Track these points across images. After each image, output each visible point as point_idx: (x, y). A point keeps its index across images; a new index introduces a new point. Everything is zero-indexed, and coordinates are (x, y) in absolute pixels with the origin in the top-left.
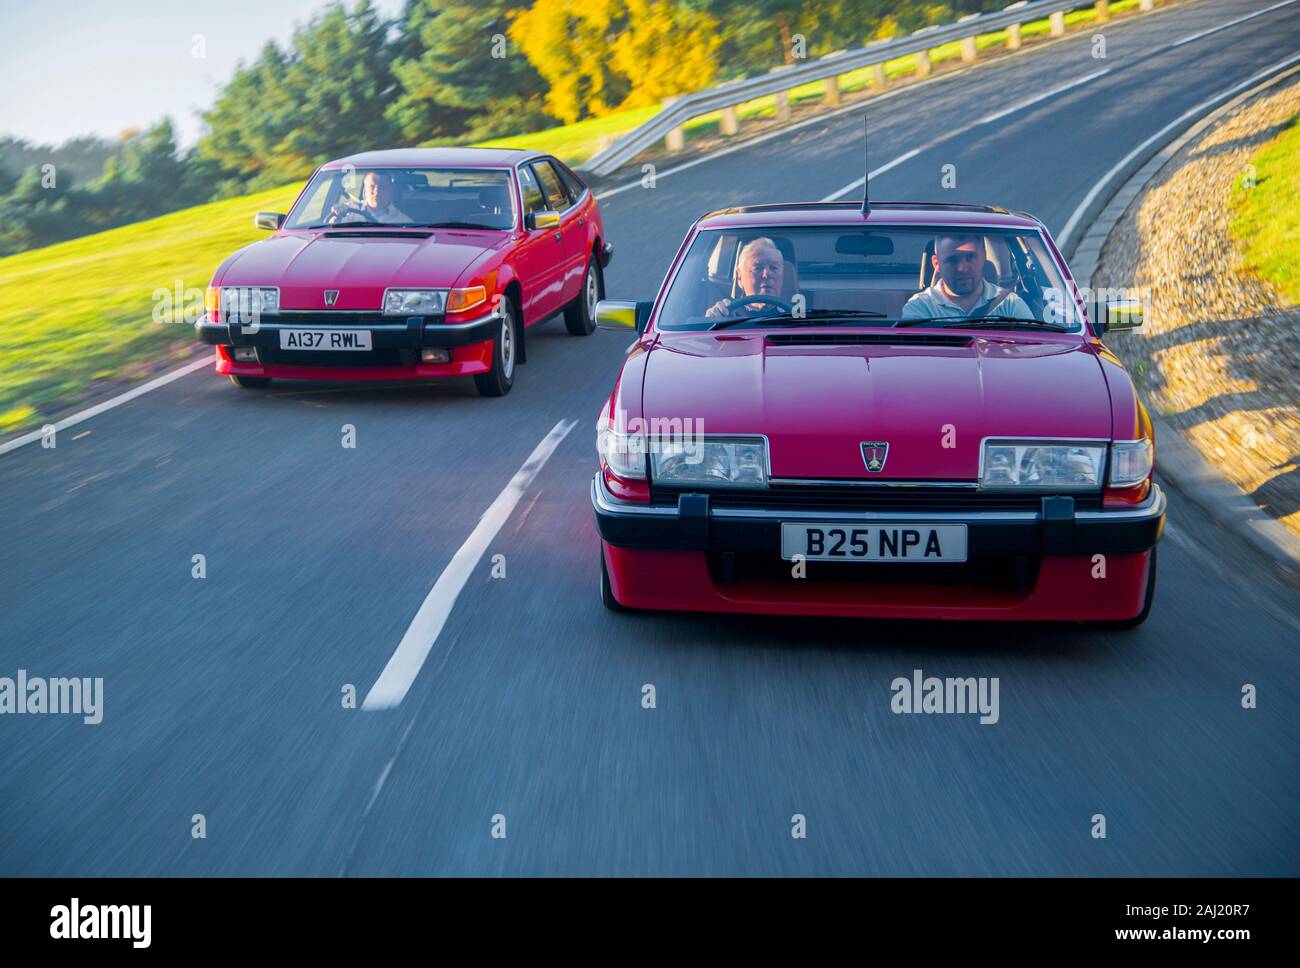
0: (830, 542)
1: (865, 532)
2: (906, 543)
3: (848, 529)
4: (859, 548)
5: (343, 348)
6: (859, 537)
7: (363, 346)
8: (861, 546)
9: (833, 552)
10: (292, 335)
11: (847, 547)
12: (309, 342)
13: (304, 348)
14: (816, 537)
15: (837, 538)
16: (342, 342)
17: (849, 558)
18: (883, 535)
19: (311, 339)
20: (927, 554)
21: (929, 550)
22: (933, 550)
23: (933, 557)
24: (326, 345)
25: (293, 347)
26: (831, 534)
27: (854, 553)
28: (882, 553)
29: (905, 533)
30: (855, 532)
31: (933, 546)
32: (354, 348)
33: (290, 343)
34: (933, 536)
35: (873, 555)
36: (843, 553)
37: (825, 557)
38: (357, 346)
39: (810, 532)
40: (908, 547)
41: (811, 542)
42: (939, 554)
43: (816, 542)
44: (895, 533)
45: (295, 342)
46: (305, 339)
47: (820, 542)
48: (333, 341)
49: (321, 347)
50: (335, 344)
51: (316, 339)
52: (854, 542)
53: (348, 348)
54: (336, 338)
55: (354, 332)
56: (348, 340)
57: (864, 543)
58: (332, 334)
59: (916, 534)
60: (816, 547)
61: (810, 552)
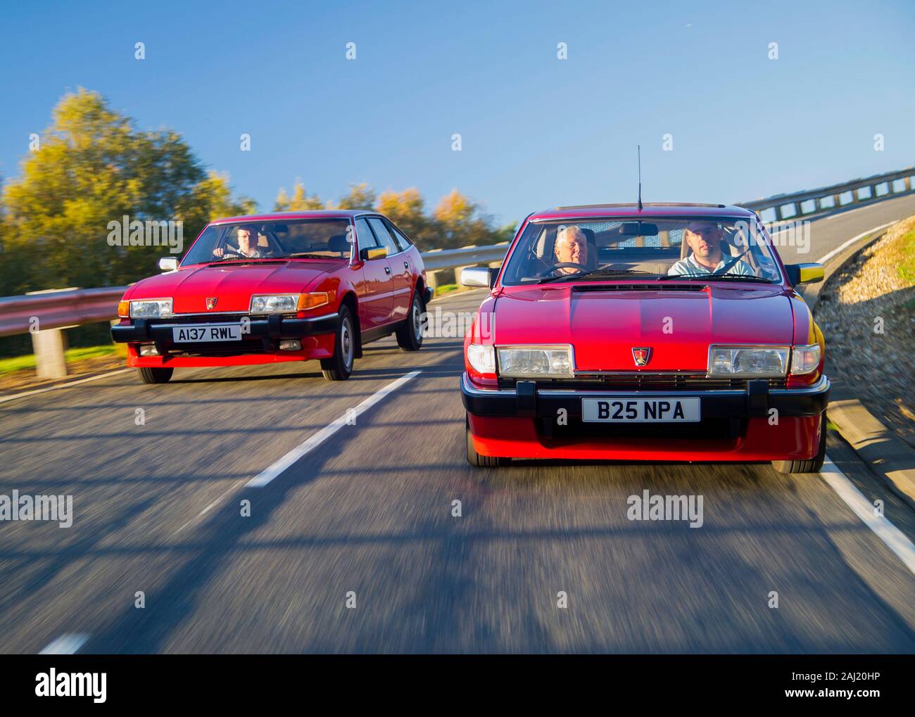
0: (613, 410)
1: (635, 403)
2: (661, 410)
3: (624, 402)
4: (632, 414)
5: (220, 340)
6: (632, 407)
7: (235, 337)
8: (633, 412)
9: (615, 416)
10: (182, 331)
11: (624, 414)
12: (195, 336)
13: (191, 341)
14: (604, 407)
15: (618, 407)
16: (219, 335)
17: (625, 420)
18: (647, 405)
19: (196, 334)
20: (675, 417)
21: (676, 414)
22: (679, 414)
23: (679, 419)
24: (207, 338)
25: (183, 340)
26: (614, 404)
27: (628, 417)
28: (646, 417)
29: (661, 404)
30: (629, 404)
31: (679, 412)
32: (228, 339)
33: (181, 337)
34: (679, 406)
35: (640, 418)
36: (622, 417)
37: (610, 420)
38: (230, 337)
39: (600, 404)
40: (663, 412)
41: (601, 410)
42: (683, 417)
44: (654, 403)
45: (184, 337)
46: (192, 334)
47: (607, 410)
48: (213, 335)
49: (203, 340)
51: (200, 333)
52: (628, 410)
53: (224, 339)
54: (215, 332)
55: (228, 327)
56: (224, 333)
57: (635, 411)
58: (212, 330)
59: (668, 404)
60: (604, 414)
61: (600, 417)
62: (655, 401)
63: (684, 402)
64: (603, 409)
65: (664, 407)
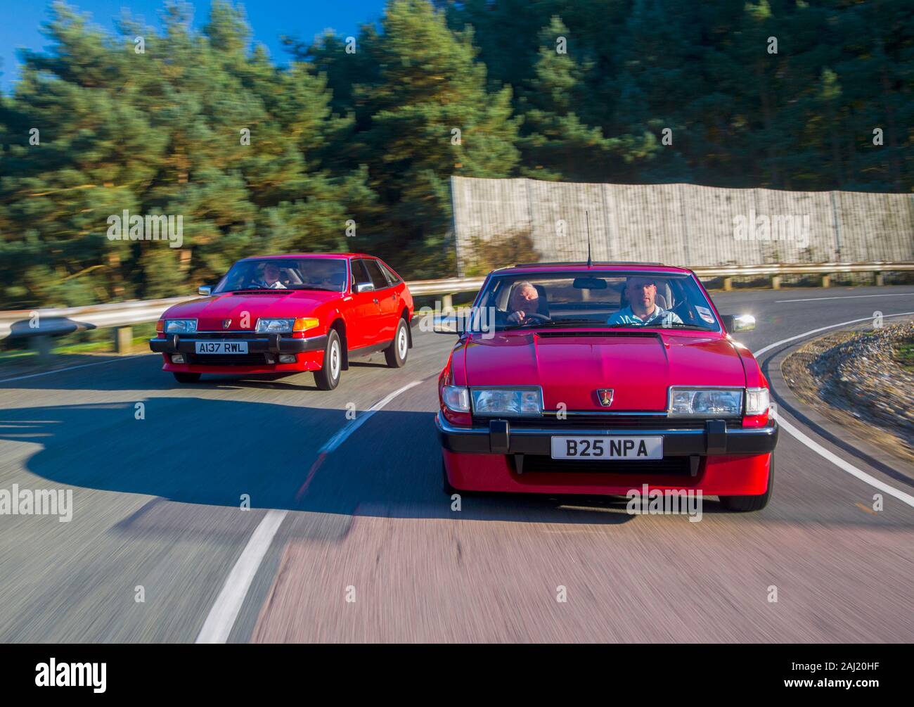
0: (581, 448)
1: (602, 441)
2: (626, 448)
3: (591, 440)
4: (598, 451)
5: (231, 353)
6: (598, 445)
7: (243, 351)
9: (583, 453)
10: (202, 345)
11: (591, 451)
12: (212, 349)
13: (209, 353)
14: (572, 445)
15: (585, 445)
16: (231, 349)
17: (592, 457)
18: (612, 442)
19: (213, 347)
20: (639, 455)
21: (640, 452)
22: (642, 452)
23: (642, 457)
24: (221, 351)
25: (203, 352)
26: (581, 443)
27: (595, 454)
28: (612, 454)
29: (625, 442)
30: (596, 442)
31: (642, 450)
32: (238, 353)
33: (201, 349)
34: (642, 443)
35: (606, 456)
36: (589, 455)
37: (578, 457)
38: (239, 351)
39: (569, 442)
40: (628, 450)
41: (569, 448)
42: (646, 455)
43: (572, 448)
44: (620, 442)
45: (204, 349)
46: (210, 347)
47: (575, 448)
48: (226, 348)
49: (218, 352)
50: (227, 350)
51: (216, 347)
52: (595, 448)
53: (234, 353)
54: (227, 346)
55: (237, 343)
56: (234, 347)
57: (601, 449)
58: (225, 344)
59: (633, 443)
60: (572, 451)
61: (569, 454)
62: (619, 439)
63: (648, 440)
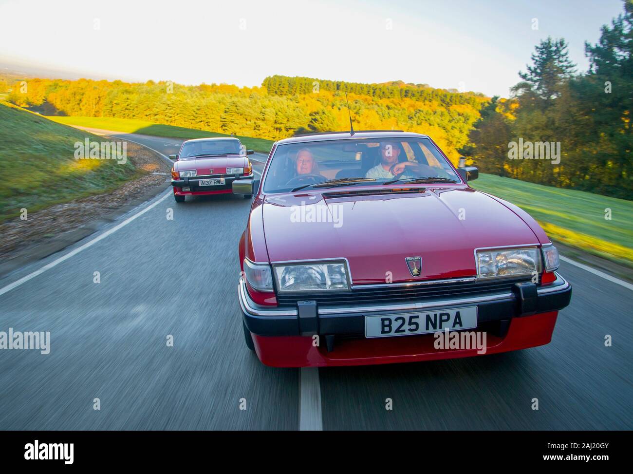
0: (395, 325)
1: (417, 317)
2: (441, 321)
3: (407, 316)
4: (413, 327)
6: (413, 320)
8: (415, 325)
9: (398, 331)
11: (406, 327)
14: (386, 322)
15: (401, 322)
17: (408, 333)
18: (428, 317)
20: (454, 326)
21: (455, 323)
22: (458, 323)
23: (458, 327)
26: (396, 320)
27: (410, 330)
28: (427, 328)
29: (441, 315)
30: (411, 318)
31: (458, 321)
34: (458, 315)
35: (422, 330)
36: (404, 331)
37: (393, 334)
39: (383, 320)
40: (443, 323)
41: (383, 326)
42: (461, 325)
43: (387, 326)
44: (435, 315)
47: (390, 326)
52: (410, 323)
57: (417, 324)
59: (448, 315)
60: (387, 329)
61: (383, 332)
62: (435, 313)
63: (462, 311)
64: (386, 324)
65: (444, 318)
